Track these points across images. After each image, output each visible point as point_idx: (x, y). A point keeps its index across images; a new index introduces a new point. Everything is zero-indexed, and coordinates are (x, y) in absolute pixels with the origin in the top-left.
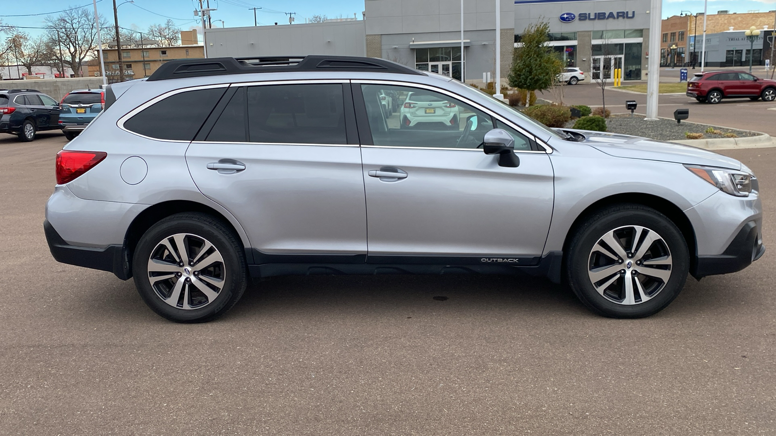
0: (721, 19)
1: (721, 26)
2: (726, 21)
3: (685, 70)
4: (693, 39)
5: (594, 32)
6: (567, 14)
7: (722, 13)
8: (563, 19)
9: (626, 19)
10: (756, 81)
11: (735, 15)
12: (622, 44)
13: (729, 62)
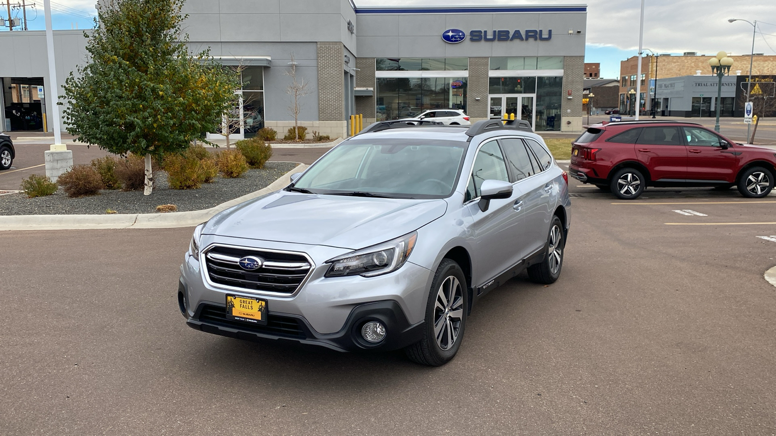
0: (687, 62)
1: (687, 69)
2: (693, 65)
3: (617, 118)
4: (653, 83)
5: (493, 59)
6: (453, 31)
7: (689, 55)
8: (447, 38)
9: (539, 42)
10: (724, 147)
11: (703, 57)
12: (534, 78)
13: (695, 112)
